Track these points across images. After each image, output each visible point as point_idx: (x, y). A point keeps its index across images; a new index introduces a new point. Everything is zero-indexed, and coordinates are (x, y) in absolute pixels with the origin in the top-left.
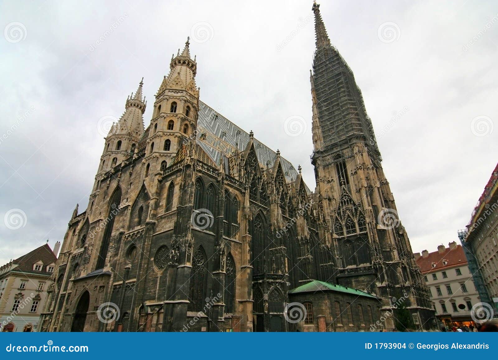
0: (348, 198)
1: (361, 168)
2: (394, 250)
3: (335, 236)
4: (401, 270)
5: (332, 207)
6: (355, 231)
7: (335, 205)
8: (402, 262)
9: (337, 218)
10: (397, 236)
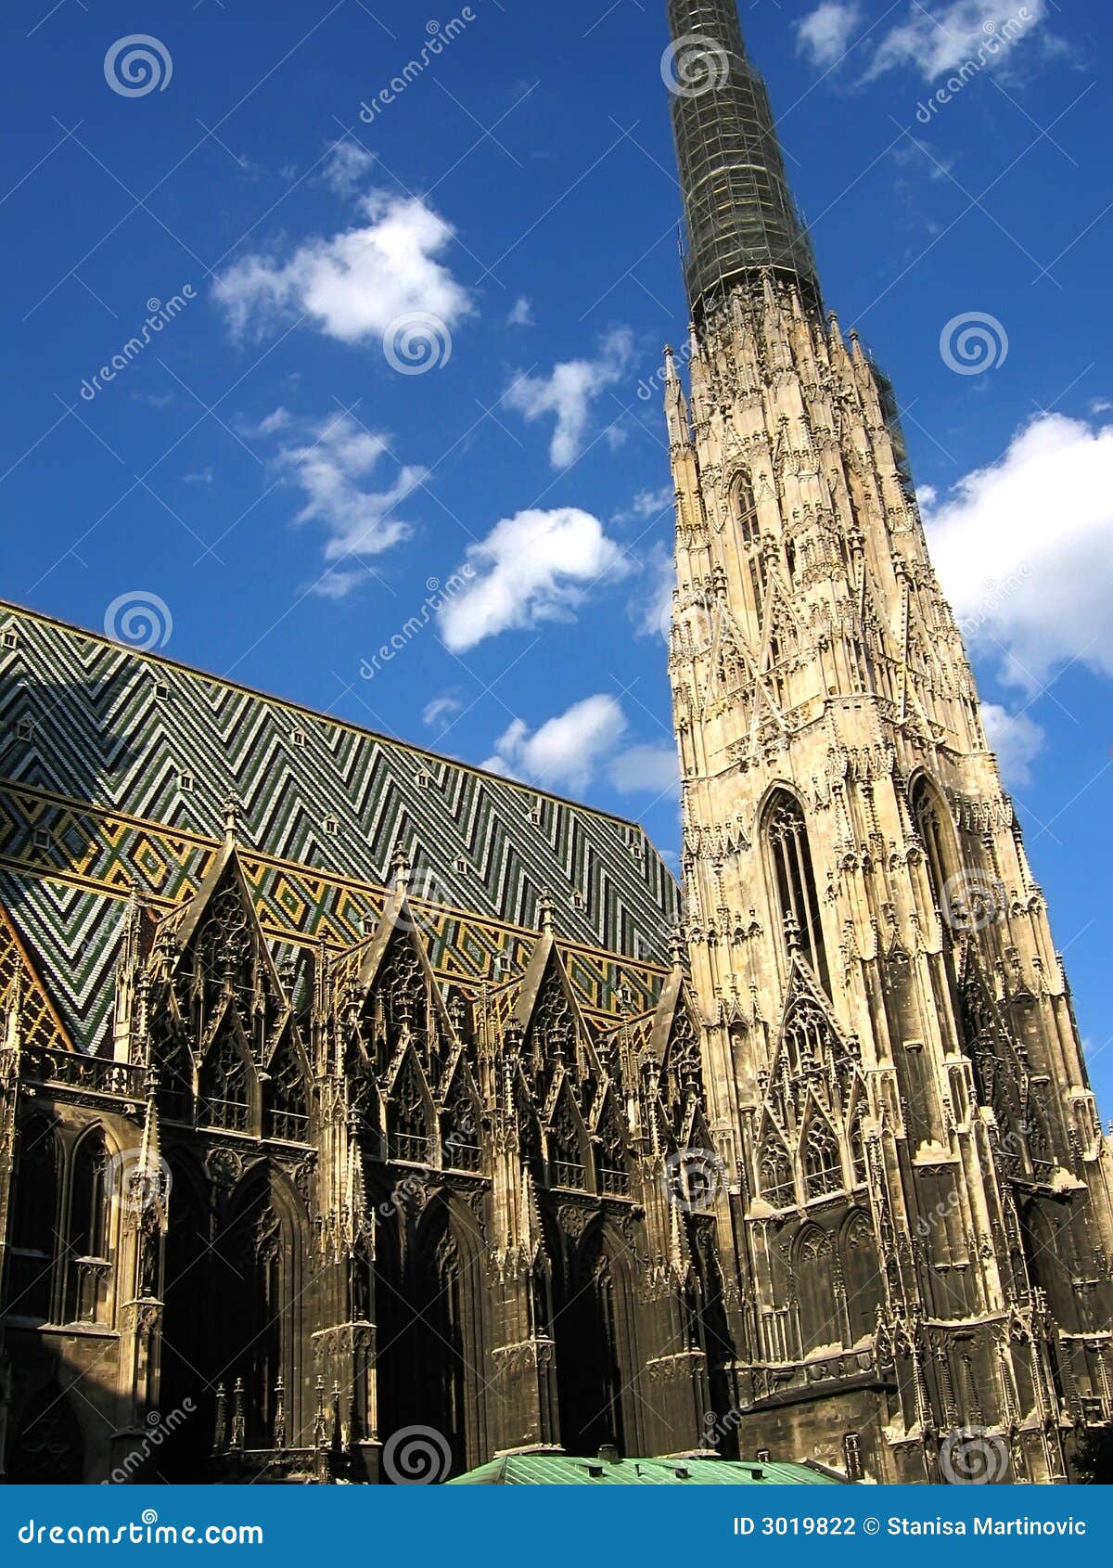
0: (815, 1017)
1: (855, 866)
2: (986, 1262)
3: (760, 1208)
4: (1008, 1354)
5: (753, 1063)
6: (836, 1179)
7: (759, 1053)
8: (1014, 1315)
9: (767, 1118)
10: (1000, 1190)
